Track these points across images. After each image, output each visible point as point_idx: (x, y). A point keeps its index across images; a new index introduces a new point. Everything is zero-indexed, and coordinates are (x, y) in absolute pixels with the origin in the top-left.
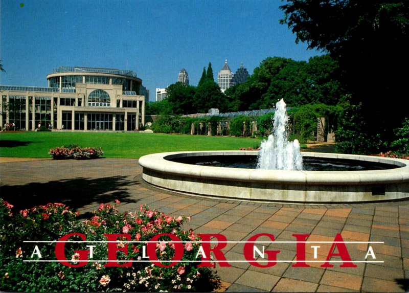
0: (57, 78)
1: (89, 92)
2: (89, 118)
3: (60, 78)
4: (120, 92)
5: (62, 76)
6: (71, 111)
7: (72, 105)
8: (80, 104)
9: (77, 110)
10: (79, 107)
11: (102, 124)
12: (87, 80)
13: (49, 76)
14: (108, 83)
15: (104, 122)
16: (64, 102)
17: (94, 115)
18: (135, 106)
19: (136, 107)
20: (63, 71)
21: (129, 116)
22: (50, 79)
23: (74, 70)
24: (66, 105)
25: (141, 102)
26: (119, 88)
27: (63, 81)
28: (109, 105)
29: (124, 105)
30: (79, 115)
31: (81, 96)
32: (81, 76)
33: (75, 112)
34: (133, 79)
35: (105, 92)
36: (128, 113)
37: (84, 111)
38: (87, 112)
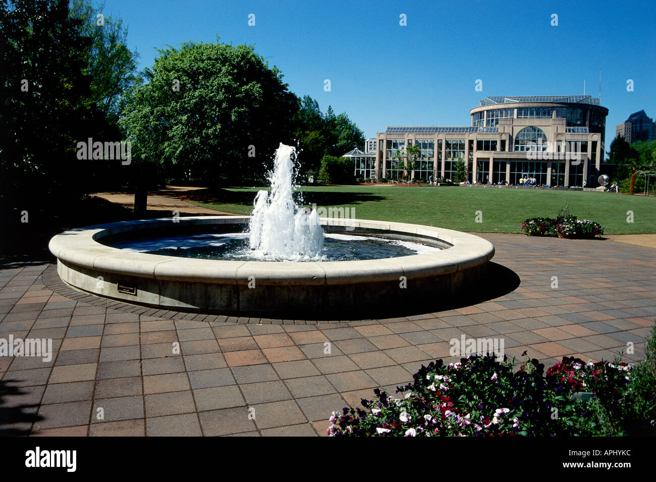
0: (481, 113)
2: (513, 169)
3: (485, 112)
4: (563, 128)
5: (487, 111)
6: (489, 159)
7: (492, 150)
8: (503, 148)
9: (496, 156)
12: (519, 114)
13: (473, 111)
16: (482, 145)
17: (520, 164)
18: (585, 149)
20: (489, 104)
22: (473, 114)
23: (503, 101)
24: (484, 150)
25: (594, 144)
26: (561, 122)
27: (488, 116)
30: (499, 164)
31: (505, 137)
32: (512, 109)
33: (494, 159)
34: (590, 108)
35: (540, 131)
36: (571, 160)
37: (506, 159)
38: (510, 159)
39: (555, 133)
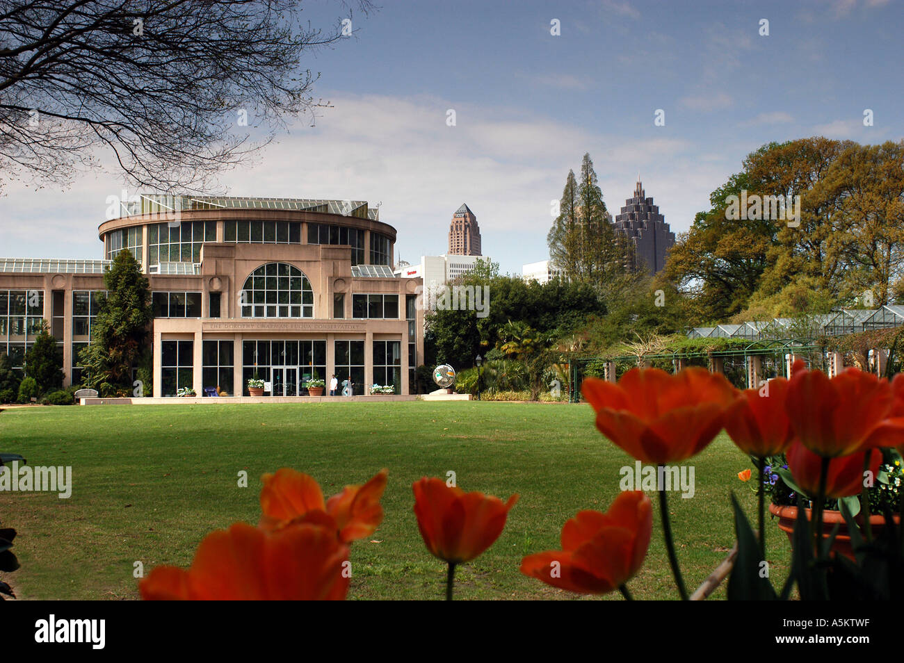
2: (248, 357)
3: (145, 230)
4: (345, 269)
5: (150, 227)
7: (191, 315)
8: (215, 312)
9: (209, 329)
10: (215, 320)
11: (291, 373)
12: (230, 234)
14: (295, 237)
15: (297, 368)
16: (165, 305)
18: (392, 312)
19: (396, 316)
21: (378, 347)
24: (172, 315)
26: (341, 255)
27: (151, 239)
28: (308, 312)
29: (359, 311)
30: (217, 350)
31: (219, 286)
34: (371, 226)
35: (296, 272)
36: (375, 335)
37: (234, 333)
38: (243, 334)
39: (330, 278)
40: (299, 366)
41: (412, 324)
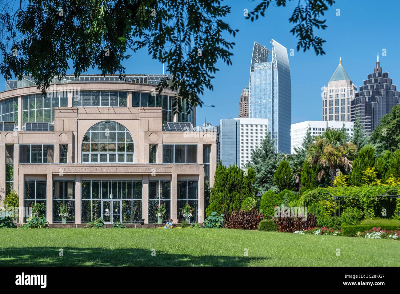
0: (13, 101)
1: (85, 127)
2: (85, 193)
3: (19, 100)
4: (157, 124)
5: (23, 97)
6: (45, 176)
7: (46, 161)
8: (63, 158)
9: (58, 172)
10: (63, 165)
11: (116, 205)
14: (124, 104)
15: (121, 201)
16: (28, 154)
17: (96, 185)
18: (192, 158)
19: (195, 161)
21: (181, 185)
24: (33, 161)
27: (24, 107)
28: (130, 158)
29: (167, 158)
31: (65, 139)
33: (54, 176)
35: (122, 127)
36: (178, 176)
37: (75, 175)
38: (81, 176)
39: (146, 132)
40: (122, 199)
41: (207, 168)
